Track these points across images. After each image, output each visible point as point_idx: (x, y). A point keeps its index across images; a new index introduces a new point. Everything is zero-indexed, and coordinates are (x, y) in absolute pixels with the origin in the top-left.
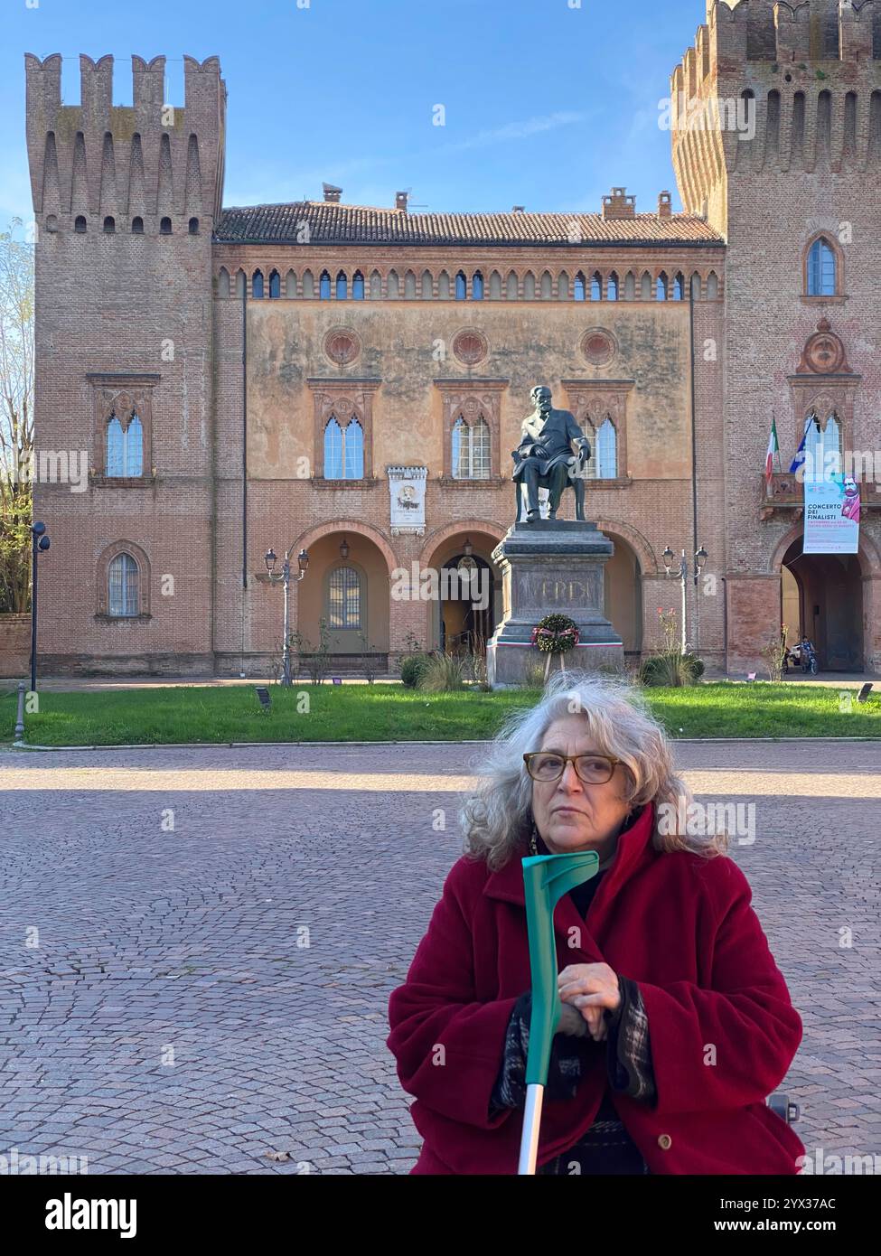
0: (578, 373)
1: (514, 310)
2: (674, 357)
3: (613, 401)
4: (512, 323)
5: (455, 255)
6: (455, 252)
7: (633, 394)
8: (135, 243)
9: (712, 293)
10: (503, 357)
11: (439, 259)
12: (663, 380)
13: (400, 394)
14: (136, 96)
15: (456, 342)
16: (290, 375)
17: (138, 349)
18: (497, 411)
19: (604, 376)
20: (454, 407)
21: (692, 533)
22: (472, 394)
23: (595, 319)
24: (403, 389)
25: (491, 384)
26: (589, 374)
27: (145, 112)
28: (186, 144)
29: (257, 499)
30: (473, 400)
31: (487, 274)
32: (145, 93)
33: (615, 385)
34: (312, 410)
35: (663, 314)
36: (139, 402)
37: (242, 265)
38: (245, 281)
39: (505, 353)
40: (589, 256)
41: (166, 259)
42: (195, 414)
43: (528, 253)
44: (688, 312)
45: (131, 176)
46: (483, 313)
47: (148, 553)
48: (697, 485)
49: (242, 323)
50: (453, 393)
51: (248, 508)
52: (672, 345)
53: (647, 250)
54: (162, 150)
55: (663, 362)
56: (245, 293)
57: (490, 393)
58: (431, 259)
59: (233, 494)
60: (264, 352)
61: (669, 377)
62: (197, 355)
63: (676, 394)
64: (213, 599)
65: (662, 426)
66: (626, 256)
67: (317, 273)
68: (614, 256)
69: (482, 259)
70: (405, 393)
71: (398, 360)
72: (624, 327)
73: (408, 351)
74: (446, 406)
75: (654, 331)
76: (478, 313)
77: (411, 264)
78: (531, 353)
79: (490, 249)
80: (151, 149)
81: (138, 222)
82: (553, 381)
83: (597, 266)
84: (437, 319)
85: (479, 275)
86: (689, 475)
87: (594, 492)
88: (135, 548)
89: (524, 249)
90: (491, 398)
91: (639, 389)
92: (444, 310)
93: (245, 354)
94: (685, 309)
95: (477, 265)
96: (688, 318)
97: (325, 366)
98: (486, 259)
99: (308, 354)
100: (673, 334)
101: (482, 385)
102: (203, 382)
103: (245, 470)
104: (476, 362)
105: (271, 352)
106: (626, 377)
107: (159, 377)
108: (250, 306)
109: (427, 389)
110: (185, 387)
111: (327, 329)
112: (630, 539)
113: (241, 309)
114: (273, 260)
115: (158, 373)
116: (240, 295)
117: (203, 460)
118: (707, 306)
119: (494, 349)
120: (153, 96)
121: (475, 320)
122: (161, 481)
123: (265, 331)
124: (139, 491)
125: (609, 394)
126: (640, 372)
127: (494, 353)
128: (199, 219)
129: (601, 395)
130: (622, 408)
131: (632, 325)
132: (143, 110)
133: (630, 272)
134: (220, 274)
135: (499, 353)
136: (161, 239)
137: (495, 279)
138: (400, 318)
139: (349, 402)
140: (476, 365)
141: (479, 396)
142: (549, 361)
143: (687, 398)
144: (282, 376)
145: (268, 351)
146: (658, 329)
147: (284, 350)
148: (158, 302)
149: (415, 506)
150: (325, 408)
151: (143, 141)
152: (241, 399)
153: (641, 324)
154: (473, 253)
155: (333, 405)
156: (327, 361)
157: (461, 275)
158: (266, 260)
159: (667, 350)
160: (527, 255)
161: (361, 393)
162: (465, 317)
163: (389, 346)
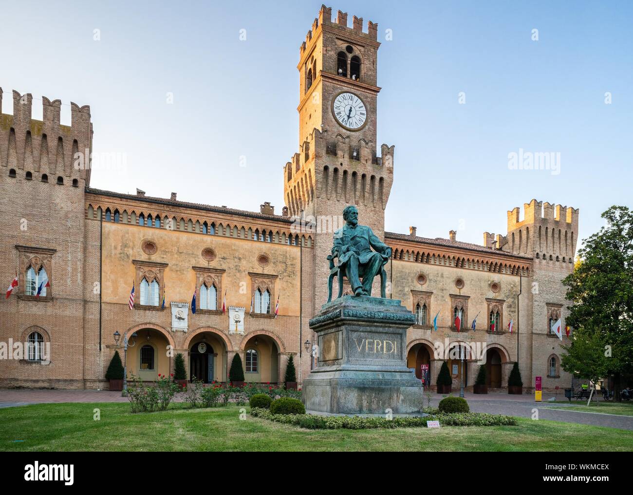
0: (255, 270)
1: (228, 241)
2: (294, 268)
3: (269, 283)
4: (228, 246)
5: (203, 214)
6: (203, 213)
7: (278, 280)
8: (44, 187)
9: (309, 244)
10: (224, 260)
11: (196, 215)
12: (289, 276)
13: (177, 271)
14: (45, 116)
15: (203, 251)
16: (124, 256)
17: (45, 236)
18: (220, 282)
19: (266, 272)
20: (201, 279)
21: (300, 337)
22: (209, 274)
23: (262, 248)
24: (178, 269)
25: (218, 271)
26: (260, 271)
27: (50, 125)
28: (72, 143)
29: (107, 311)
30: (210, 276)
31: (217, 224)
32: (50, 115)
33: (271, 276)
34: (135, 274)
35: (290, 250)
36: (45, 261)
37: (101, 205)
38: (102, 212)
39: (224, 258)
40: (261, 223)
41: (60, 196)
42: (75, 270)
43: (235, 218)
44: (300, 251)
45: (41, 154)
46: (215, 241)
47: (49, 332)
48: (302, 319)
49: (100, 231)
50: (201, 273)
51: (102, 315)
52: (293, 263)
53: (285, 223)
54: (58, 145)
55: (289, 269)
56: (102, 218)
57: (217, 275)
58: (192, 214)
59: (94, 309)
60: (111, 246)
61: (292, 275)
62: (76, 242)
63: (294, 282)
64: (84, 355)
65: (289, 294)
66: (276, 225)
67: (138, 213)
68: (271, 224)
69: (215, 218)
70: (179, 271)
71: (176, 256)
72: (274, 253)
73: (181, 253)
74: (198, 278)
75: (286, 256)
76: (213, 241)
77: (183, 215)
78: (236, 260)
79: (219, 214)
80: (52, 143)
81: (45, 178)
82: (245, 272)
83: (264, 227)
84: (195, 241)
85: (213, 225)
86: (299, 315)
87: (261, 319)
88: (42, 330)
89: (234, 216)
90: (218, 277)
91: (280, 279)
92: (198, 237)
93: (101, 246)
94: (299, 249)
95: (213, 220)
96: (300, 253)
97: (141, 255)
98: (217, 218)
99: (133, 249)
100: (294, 259)
101: (214, 270)
102: (80, 255)
103: (101, 298)
104: (212, 261)
105: (115, 246)
106: (275, 274)
107: (55, 251)
108: (104, 224)
109: (189, 270)
110: (70, 257)
111: (143, 239)
112: (275, 338)
113: (100, 225)
114: (117, 205)
115: (55, 249)
116: (99, 218)
117: (79, 291)
118: (307, 249)
119: (220, 256)
120: (54, 118)
121: (211, 243)
122: (57, 299)
123: (111, 236)
124: (44, 303)
125: (268, 280)
126: (280, 272)
127: (219, 258)
128: (79, 180)
129: (264, 280)
130: (273, 286)
131: (278, 253)
132: (47, 123)
133: (277, 232)
134: (89, 208)
135: (222, 258)
136: (57, 187)
137: (220, 227)
138: (178, 238)
139: (153, 272)
140: (212, 262)
141: (213, 275)
142: (243, 264)
143: (299, 284)
144: (120, 257)
145: (113, 245)
146: (288, 256)
147: (121, 246)
148: (56, 215)
149: (183, 319)
150: (141, 274)
151: (49, 138)
152: (99, 266)
153: (281, 253)
154: (211, 214)
155: (145, 272)
156: (142, 252)
157: (205, 224)
158: (113, 204)
159: (292, 265)
160: (235, 219)
161: (158, 269)
162: (206, 241)
163: (172, 250)
